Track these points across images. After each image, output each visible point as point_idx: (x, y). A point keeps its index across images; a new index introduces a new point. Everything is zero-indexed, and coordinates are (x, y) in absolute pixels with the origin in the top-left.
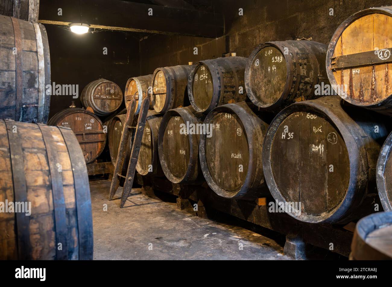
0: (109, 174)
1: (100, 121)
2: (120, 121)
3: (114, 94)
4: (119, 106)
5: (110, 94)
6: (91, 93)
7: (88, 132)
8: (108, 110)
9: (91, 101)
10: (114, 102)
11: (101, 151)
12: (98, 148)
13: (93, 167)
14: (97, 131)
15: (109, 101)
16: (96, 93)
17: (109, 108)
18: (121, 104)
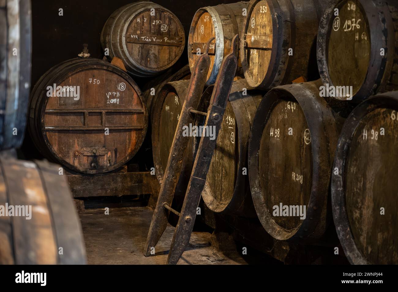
0: (149, 195)
1: (136, 88)
2: (177, 94)
3: (169, 34)
4: (177, 58)
5: (159, 34)
6: (122, 31)
7: (112, 109)
8: (153, 67)
9: (122, 47)
10: (168, 51)
11: (135, 149)
12: (130, 142)
13: (119, 180)
14: (130, 108)
15: (157, 47)
16: (131, 31)
17: (156, 62)
18: (180, 55)
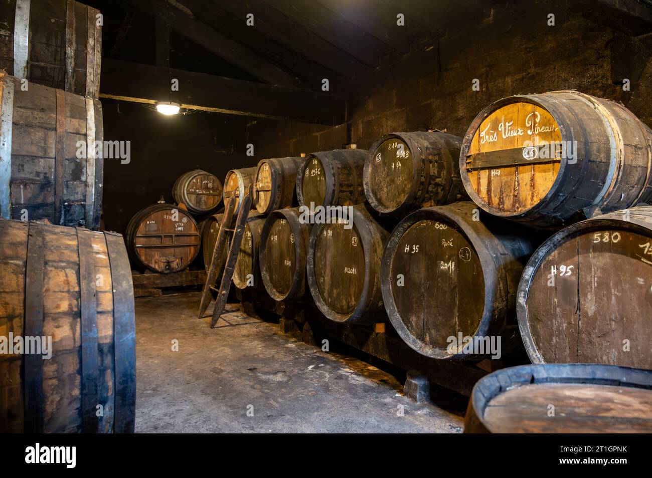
0: (201, 285)
1: (194, 221)
2: (217, 222)
3: (213, 188)
4: (218, 203)
5: (207, 188)
6: (184, 187)
7: (179, 233)
8: (204, 208)
9: (184, 197)
10: (212, 199)
11: (194, 257)
12: (190, 253)
13: (184, 276)
14: (190, 232)
15: (206, 197)
16: (190, 187)
17: (206, 205)
18: (220, 201)
